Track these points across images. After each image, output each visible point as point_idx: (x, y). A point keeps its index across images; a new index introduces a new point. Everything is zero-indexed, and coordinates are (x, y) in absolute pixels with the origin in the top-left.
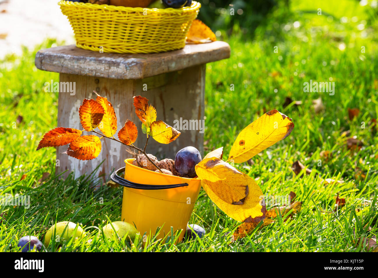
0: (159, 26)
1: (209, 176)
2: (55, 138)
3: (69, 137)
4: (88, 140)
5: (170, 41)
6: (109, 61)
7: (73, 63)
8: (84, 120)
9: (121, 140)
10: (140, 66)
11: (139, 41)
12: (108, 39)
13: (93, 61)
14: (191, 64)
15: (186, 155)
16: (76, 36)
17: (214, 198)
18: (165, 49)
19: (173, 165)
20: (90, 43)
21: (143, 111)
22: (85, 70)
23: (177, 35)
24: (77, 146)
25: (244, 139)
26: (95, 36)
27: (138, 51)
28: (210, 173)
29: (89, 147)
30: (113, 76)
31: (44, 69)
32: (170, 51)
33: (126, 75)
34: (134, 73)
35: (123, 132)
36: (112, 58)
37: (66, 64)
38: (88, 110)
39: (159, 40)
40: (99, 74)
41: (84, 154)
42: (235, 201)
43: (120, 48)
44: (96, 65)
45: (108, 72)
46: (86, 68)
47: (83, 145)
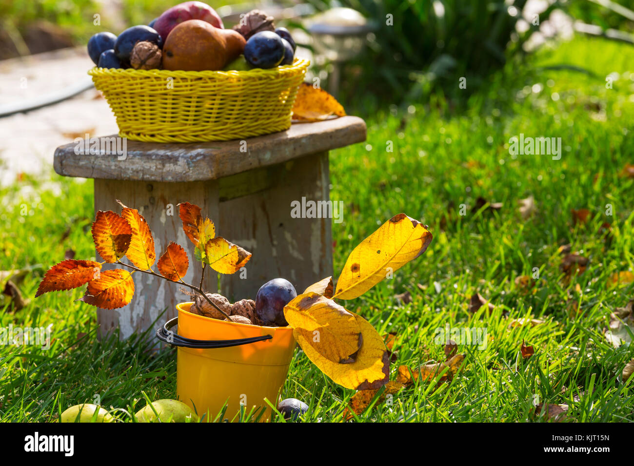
0: (241, 97)
1: (305, 322)
2: (63, 277)
3: (84, 273)
4: (113, 277)
5: (263, 119)
6: (162, 156)
7: (109, 162)
8: (101, 245)
9: (164, 275)
10: (211, 160)
11: (212, 122)
12: (164, 122)
13: (137, 157)
14: (299, 153)
15: (272, 292)
16: (118, 121)
17: (312, 355)
18: (257, 133)
19: (254, 309)
20: (138, 129)
21: (195, 226)
22: (127, 171)
23: (274, 110)
24: (97, 288)
25: (358, 263)
26: (144, 119)
27: (211, 138)
28: (306, 317)
29: (117, 288)
30: (170, 178)
31: (66, 173)
32: (265, 135)
33: (189, 176)
34: (201, 171)
35: (166, 261)
36: (167, 151)
37: (98, 164)
38: (107, 229)
39: (244, 119)
40: (148, 176)
41: (109, 300)
42: (343, 357)
43: (183, 135)
44: (143, 163)
45: (162, 173)
46: (128, 169)
47: (106, 286)
